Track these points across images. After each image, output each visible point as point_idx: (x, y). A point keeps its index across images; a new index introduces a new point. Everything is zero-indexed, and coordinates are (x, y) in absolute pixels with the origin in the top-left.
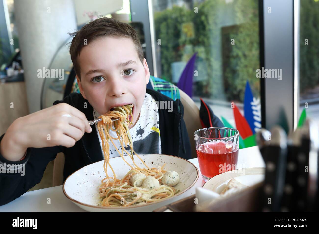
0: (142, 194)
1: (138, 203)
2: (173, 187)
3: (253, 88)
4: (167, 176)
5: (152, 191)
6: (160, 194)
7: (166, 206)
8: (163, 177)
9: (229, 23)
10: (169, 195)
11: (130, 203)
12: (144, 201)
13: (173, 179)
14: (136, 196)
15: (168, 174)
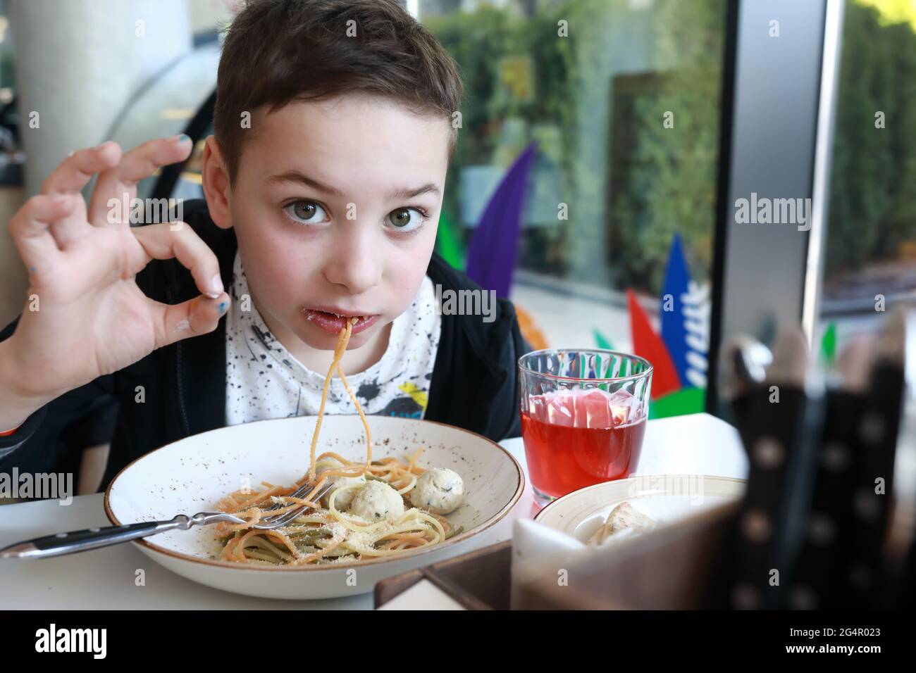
0: (349, 532)
1: (337, 558)
2: (443, 518)
3: (689, 257)
4: (429, 482)
5: (380, 524)
6: (402, 535)
7: (420, 570)
8: (415, 487)
9: (635, 64)
10: (430, 540)
11: (310, 557)
12: (352, 554)
13: (445, 494)
14: (329, 536)
15: (430, 478)
